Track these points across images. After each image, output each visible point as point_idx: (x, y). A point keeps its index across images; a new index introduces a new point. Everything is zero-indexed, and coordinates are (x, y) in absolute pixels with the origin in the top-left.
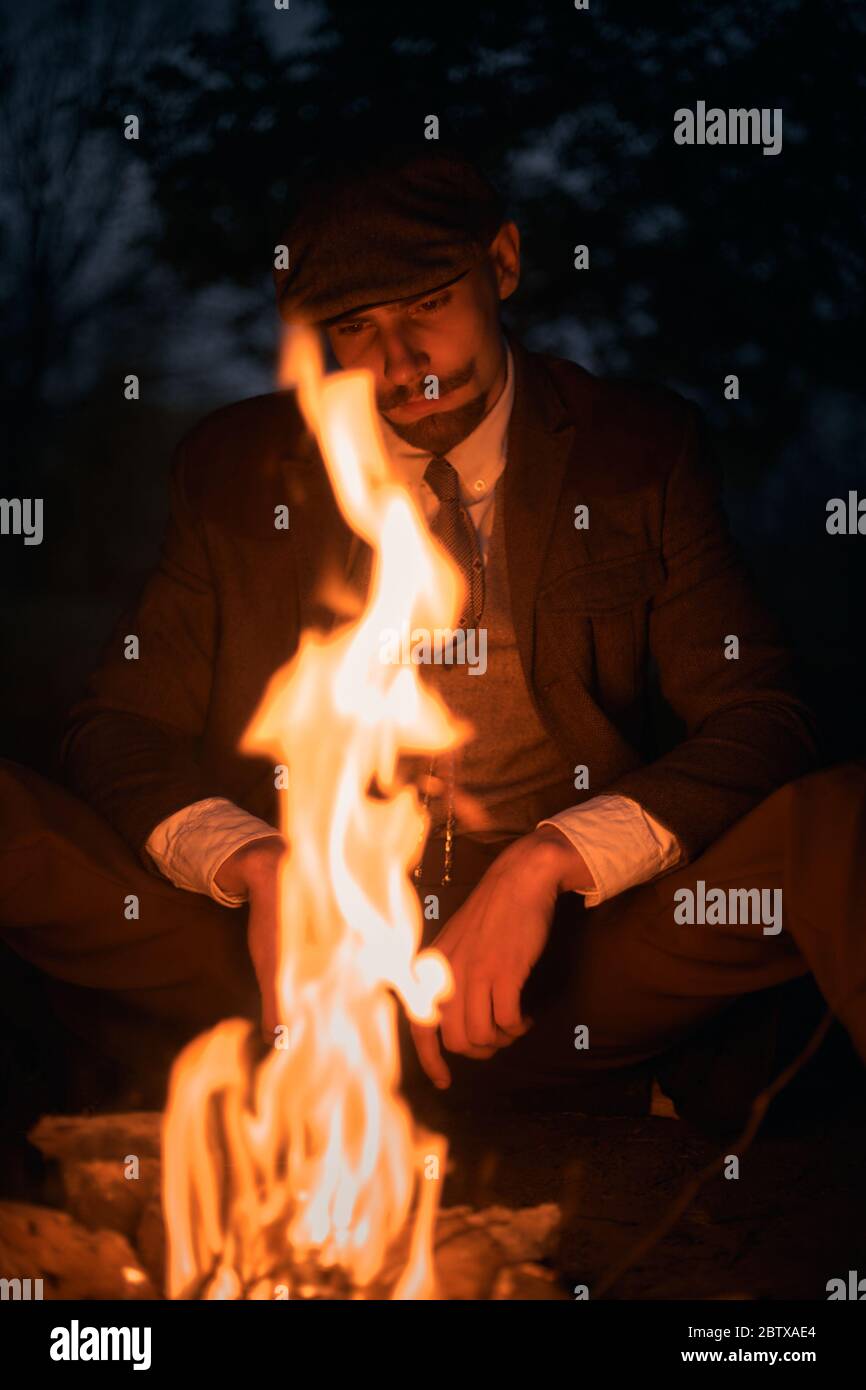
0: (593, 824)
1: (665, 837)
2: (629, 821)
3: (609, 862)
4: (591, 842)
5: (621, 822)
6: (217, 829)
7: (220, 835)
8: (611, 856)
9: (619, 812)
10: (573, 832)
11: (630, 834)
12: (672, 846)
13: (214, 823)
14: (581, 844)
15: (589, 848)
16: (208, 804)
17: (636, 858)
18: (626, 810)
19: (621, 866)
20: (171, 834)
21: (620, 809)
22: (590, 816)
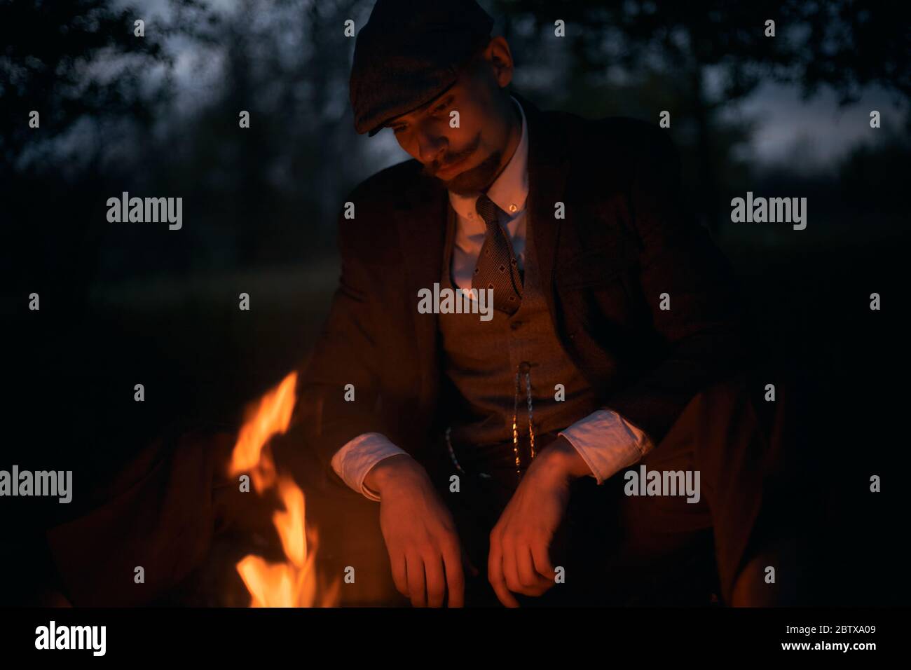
0: (587, 431)
1: (638, 433)
2: (612, 426)
3: (599, 456)
4: (585, 444)
5: (606, 428)
6: (364, 454)
7: (365, 458)
8: (599, 451)
9: (605, 421)
10: (574, 438)
11: (613, 435)
12: (644, 439)
13: (363, 450)
14: (579, 447)
15: (584, 448)
16: (362, 438)
17: (618, 450)
18: (610, 419)
19: (609, 457)
20: (342, 459)
21: (606, 419)
22: (587, 426)
